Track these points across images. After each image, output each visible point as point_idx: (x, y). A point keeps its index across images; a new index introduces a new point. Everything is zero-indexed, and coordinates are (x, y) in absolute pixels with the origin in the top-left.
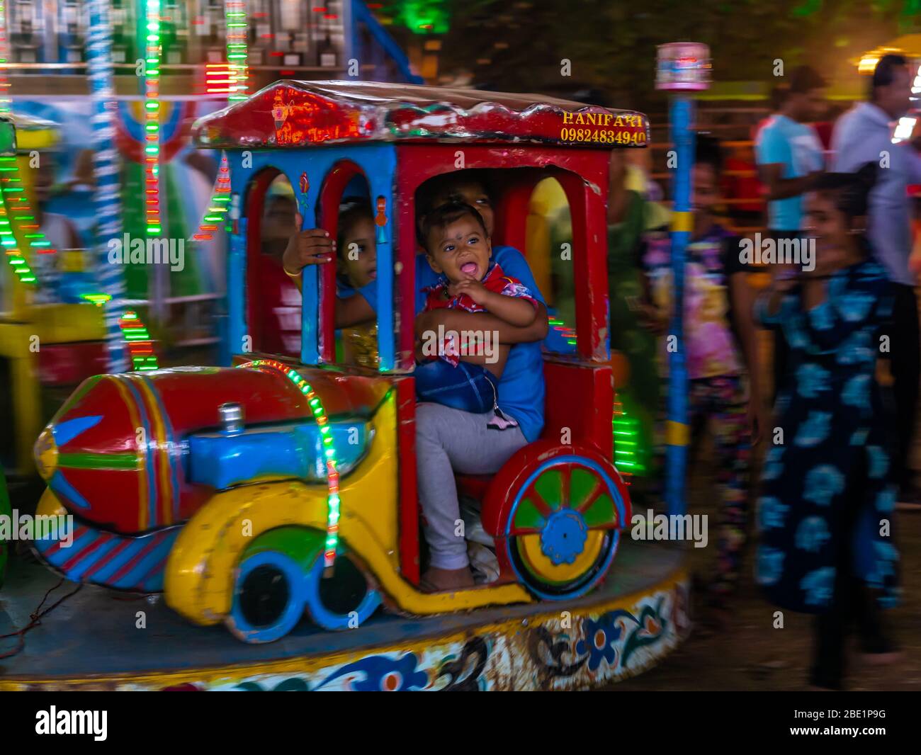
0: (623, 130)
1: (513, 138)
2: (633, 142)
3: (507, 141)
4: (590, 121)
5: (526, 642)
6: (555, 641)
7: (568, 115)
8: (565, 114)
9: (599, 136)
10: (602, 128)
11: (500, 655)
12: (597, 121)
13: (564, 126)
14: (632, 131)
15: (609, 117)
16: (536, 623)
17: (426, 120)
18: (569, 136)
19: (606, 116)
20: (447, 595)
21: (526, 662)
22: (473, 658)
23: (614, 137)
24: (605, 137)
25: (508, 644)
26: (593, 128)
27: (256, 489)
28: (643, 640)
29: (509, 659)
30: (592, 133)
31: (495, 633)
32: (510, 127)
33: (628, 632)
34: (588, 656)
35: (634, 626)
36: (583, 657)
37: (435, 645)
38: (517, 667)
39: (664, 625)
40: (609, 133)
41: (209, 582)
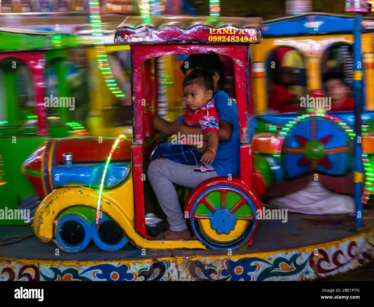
0: (244, 36)
1: (182, 41)
2: (250, 41)
3: (179, 43)
4: (225, 32)
5: (188, 267)
6: (206, 268)
8: (211, 29)
9: (230, 39)
10: (232, 35)
11: (172, 271)
12: (229, 32)
13: (210, 35)
14: (249, 36)
15: (236, 30)
16: (195, 259)
18: (213, 39)
19: (234, 29)
20: (160, 242)
21: (187, 275)
22: (157, 270)
23: (239, 39)
24: (234, 39)
25: (177, 266)
26: (227, 35)
27: (66, 189)
28: (277, 273)
29: (177, 273)
30: (227, 37)
31: (169, 261)
32: (180, 36)
33: (262, 269)
34: (230, 277)
35: (267, 266)
36: (226, 277)
37: (136, 263)
38: (182, 277)
39: (300, 268)
40: (236, 37)
41: (42, 225)
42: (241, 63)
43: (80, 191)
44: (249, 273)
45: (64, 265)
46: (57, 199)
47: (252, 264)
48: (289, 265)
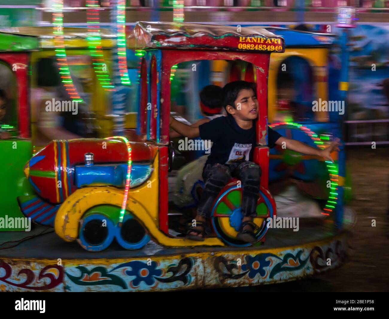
0: (270, 45)
1: (214, 47)
2: (275, 50)
3: (211, 49)
4: (254, 41)
5: (213, 262)
6: (229, 263)
7: (242, 38)
8: (241, 37)
9: (258, 47)
10: (259, 44)
11: (199, 266)
12: (257, 40)
13: (240, 43)
14: (275, 45)
15: (263, 39)
16: (219, 255)
17: (171, 40)
18: (243, 47)
19: (262, 39)
21: (212, 271)
22: (185, 266)
23: (266, 48)
24: (261, 48)
25: (203, 262)
26: (255, 44)
27: (92, 188)
28: (286, 268)
29: (203, 268)
30: (255, 46)
31: (196, 257)
32: (212, 43)
33: (275, 264)
34: (248, 271)
35: (278, 261)
36: (245, 272)
37: (165, 259)
38: (207, 272)
39: (303, 263)
40: (263, 46)
41: (68, 224)
42: (263, 70)
43: (107, 190)
44: (264, 268)
45: (93, 264)
46: (85, 198)
47: (267, 259)
48: (295, 261)
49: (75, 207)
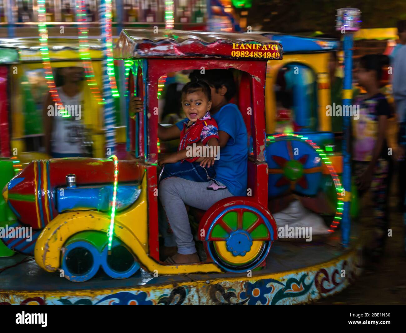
0: (267, 51)
1: (204, 56)
2: (273, 57)
3: (201, 57)
4: (248, 48)
5: (209, 291)
6: (226, 291)
7: (236, 45)
8: (234, 44)
9: (253, 54)
10: (254, 51)
11: (193, 296)
12: (252, 47)
13: (233, 50)
14: (272, 52)
15: (259, 45)
16: (215, 283)
17: (157, 48)
18: (236, 55)
19: (257, 45)
20: (174, 267)
21: (208, 300)
22: (178, 297)
23: (262, 55)
24: (257, 55)
25: (197, 291)
26: (250, 51)
27: (74, 213)
28: (289, 294)
29: (198, 298)
30: (250, 53)
31: (190, 286)
32: (202, 51)
33: (277, 290)
34: (248, 300)
35: (281, 287)
36: (244, 300)
37: (155, 289)
38: (202, 302)
39: (308, 288)
40: (259, 53)
41: (48, 253)
42: (260, 80)
43: (90, 215)
44: (265, 295)
46: (66, 224)
47: (268, 286)
48: (299, 286)
49: (55, 234)
